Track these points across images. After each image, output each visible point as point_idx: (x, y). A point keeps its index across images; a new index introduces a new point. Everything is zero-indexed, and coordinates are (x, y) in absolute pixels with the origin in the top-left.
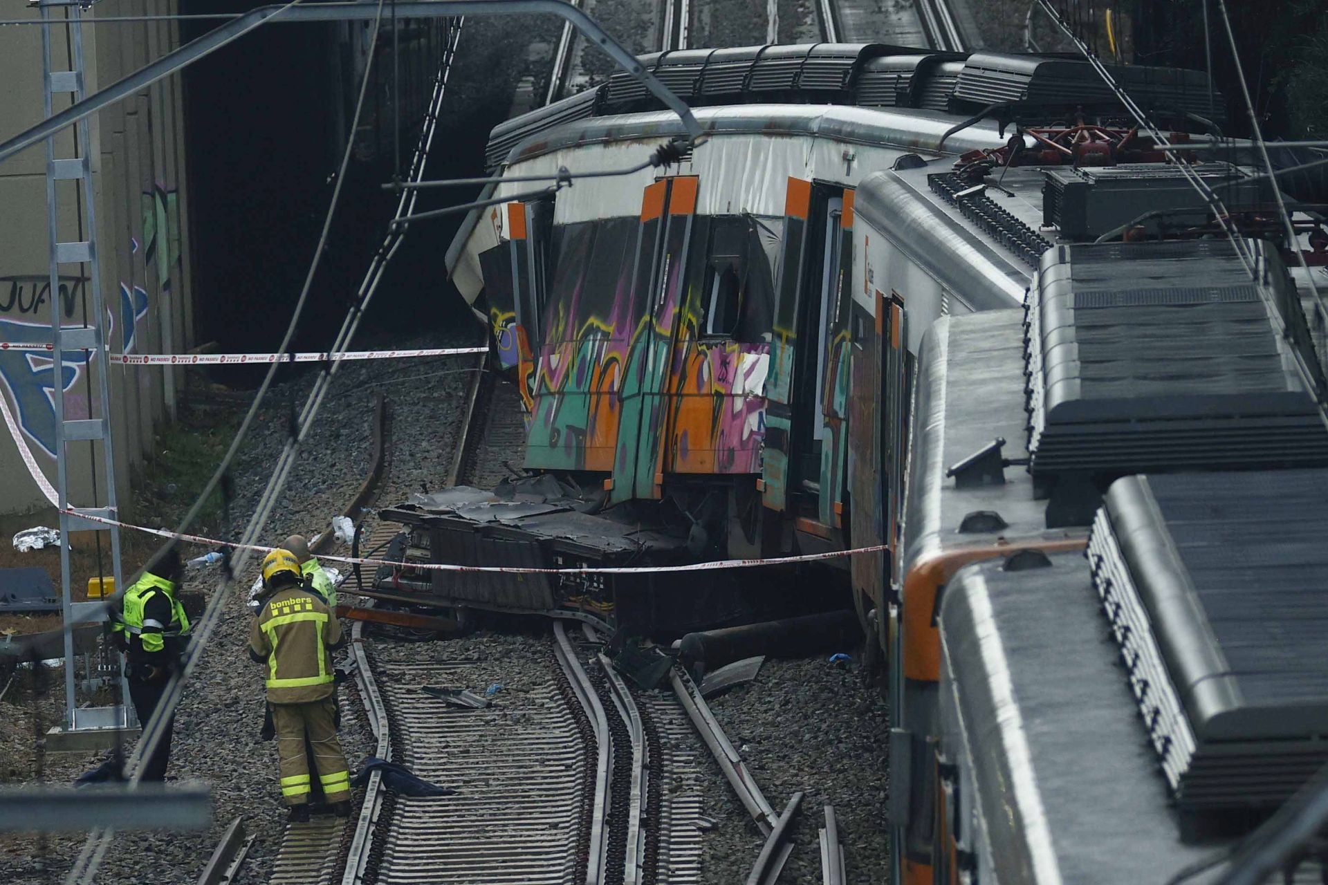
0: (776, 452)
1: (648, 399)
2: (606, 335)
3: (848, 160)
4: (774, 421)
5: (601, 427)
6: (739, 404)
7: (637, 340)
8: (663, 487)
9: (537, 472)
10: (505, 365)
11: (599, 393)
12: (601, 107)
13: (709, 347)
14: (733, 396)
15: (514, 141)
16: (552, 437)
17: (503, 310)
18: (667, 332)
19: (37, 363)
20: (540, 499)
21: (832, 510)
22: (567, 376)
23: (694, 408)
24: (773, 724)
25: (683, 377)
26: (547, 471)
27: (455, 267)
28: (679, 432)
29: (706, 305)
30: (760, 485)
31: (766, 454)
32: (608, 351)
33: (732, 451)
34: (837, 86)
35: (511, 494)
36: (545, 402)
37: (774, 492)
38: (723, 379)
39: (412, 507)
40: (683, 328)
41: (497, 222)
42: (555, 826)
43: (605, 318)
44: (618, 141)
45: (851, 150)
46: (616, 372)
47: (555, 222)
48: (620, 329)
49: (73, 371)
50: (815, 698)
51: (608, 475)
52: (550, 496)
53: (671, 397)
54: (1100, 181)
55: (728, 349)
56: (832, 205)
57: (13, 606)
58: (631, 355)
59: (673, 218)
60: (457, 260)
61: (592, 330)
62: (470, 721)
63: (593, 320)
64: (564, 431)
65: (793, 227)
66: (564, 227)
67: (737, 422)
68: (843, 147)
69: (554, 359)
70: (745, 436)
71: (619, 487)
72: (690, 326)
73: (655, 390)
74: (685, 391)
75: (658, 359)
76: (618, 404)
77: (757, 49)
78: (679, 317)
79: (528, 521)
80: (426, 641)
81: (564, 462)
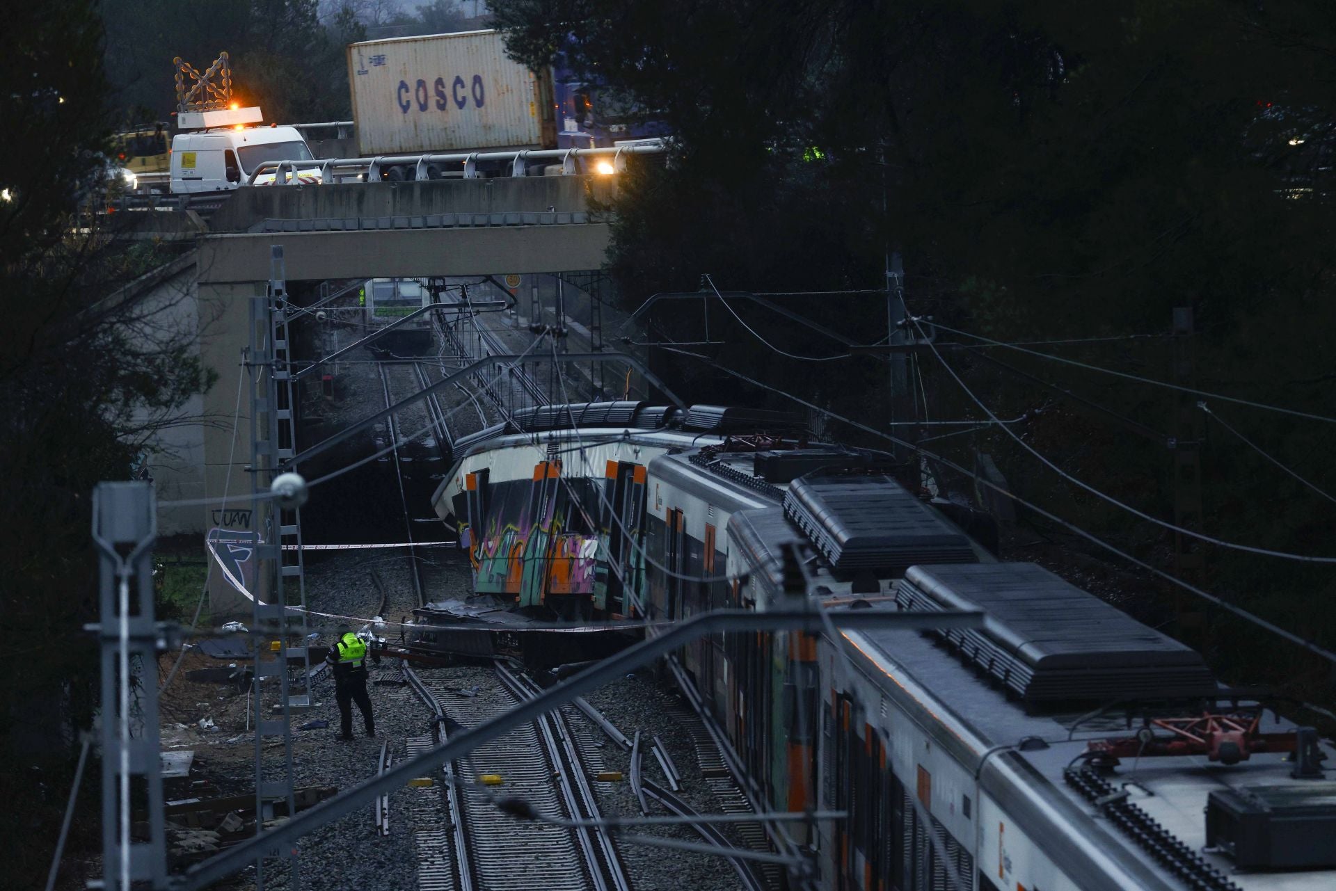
0: (601, 584)
1: (537, 560)
2: (516, 533)
3: (636, 452)
4: (600, 570)
5: (513, 574)
6: (582, 562)
7: (532, 535)
8: (544, 600)
9: (481, 594)
10: (464, 547)
11: (513, 558)
12: (508, 430)
13: (567, 537)
14: (579, 559)
15: (467, 446)
16: (490, 578)
17: (463, 522)
18: (546, 530)
19: (232, 549)
20: (485, 605)
21: (629, 608)
22: (497, 551)
23: (559, 564)
24: (611, 703)
25: (555, 550)
26: (486, 594)
27: (436, 503)
28: (552, 575)
29: (565, 518)
30: (593, 598)
31: (597, 585)
32: (517, 540)
33: (578, 583)
34: (627, 420)
35: (472, 603)
36: (486, 563)
37: (600, 601)
38: (574, 551)
39: (428, 609)
40: (555, 529)
41: (460, 483)
42: (529, 746)
43: (516, 524)
44: (521, 445)
45: (638, 448)
46: (522, 548)
47: (489, 482)
48: (523, 530)
49: (248, 553)
50: (629, 692)
51: (518, 595)
52: (490, 605)
53: (549, 558)
54: (783, 456)
55: (577, 538)
56: (628, 473)
57: (230, 656)
58: (529, 541)
59: (550, 479)
60: (438, 500)
61: (509, 530)
62: (470, 702)
63: (510, 526)
64: (495, 575)
65: (609, 483)
66: (494, 484)
67: (581, 570)
68: (634, 447)
69: (490, 544)
70: (585, 577)
71: (523, 600)
72: (558, 528)
73: (541, 556)
74: (556, 557)
75: (542, 542)
76: (522, 564)
77: (586, 404)
78: (552, 524)
79: (482, 615)
80: (437, 668)
81: (495, 589)
